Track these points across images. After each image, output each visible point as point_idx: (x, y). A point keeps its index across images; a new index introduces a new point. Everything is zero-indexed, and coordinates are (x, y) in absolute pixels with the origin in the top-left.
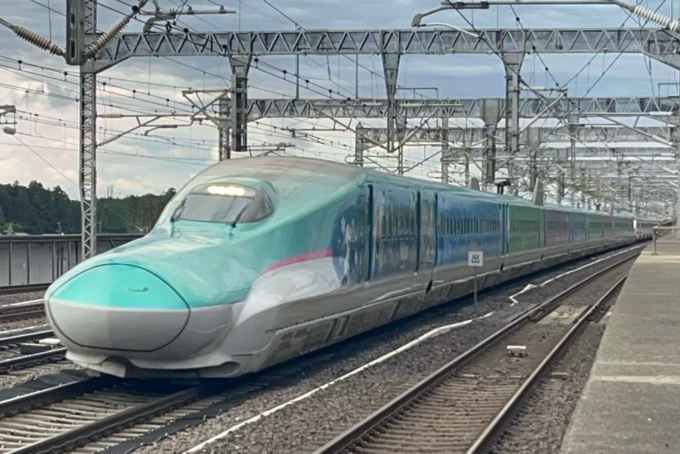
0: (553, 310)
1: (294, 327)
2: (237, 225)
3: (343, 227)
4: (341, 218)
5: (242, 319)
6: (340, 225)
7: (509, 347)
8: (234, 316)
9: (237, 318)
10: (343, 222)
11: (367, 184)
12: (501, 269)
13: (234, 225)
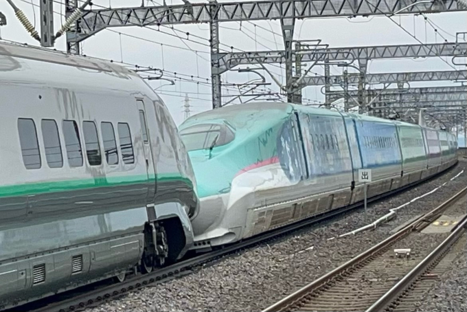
0: (435, 220)
1: (265, 207)
2: (213, 149)
3: (283, 143)
4: (280, 137)
5: (231, 203)
6: (281, 142)
7: (395, 250)
8: (225, 203)
9: (227, 205)
10: (282, 139)
11: (293, 112)
12: (402, 175)
13: (211, 149)
